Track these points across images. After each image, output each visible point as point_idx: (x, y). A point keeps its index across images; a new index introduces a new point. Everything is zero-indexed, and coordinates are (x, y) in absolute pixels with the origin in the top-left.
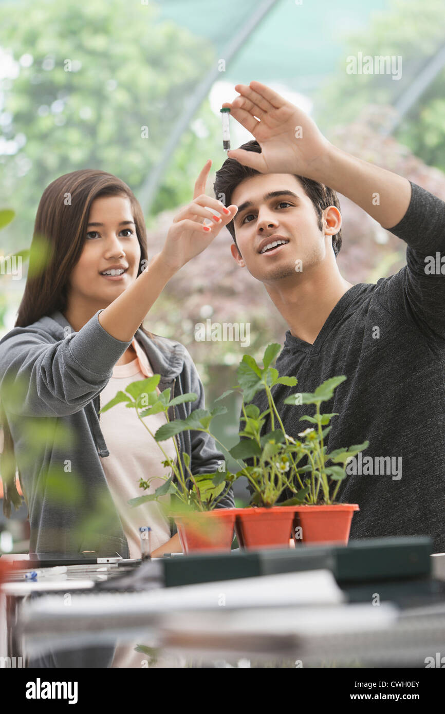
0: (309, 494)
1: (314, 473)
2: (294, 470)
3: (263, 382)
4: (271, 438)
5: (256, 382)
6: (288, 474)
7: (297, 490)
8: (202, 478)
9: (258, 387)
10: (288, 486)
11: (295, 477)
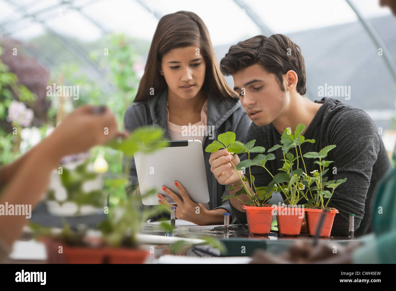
0: (315, 202)
1: (318, 192)
2: (309, 188)
3: (294, 144)
4: (295, 173)
5: (291, 144)
6: (305, 191)
7: (309, 199)
8: (261, 189)
9: (292, 145)
10: (304, 197)
11: (309, 192)
